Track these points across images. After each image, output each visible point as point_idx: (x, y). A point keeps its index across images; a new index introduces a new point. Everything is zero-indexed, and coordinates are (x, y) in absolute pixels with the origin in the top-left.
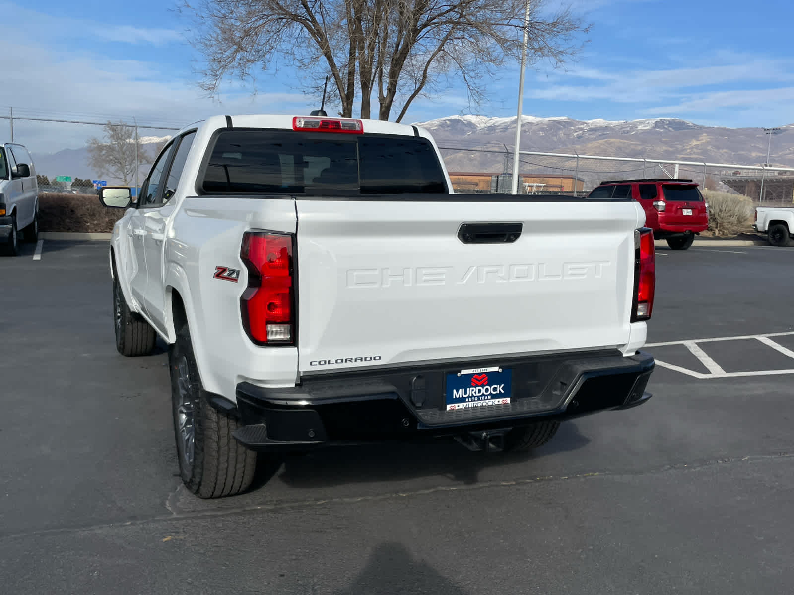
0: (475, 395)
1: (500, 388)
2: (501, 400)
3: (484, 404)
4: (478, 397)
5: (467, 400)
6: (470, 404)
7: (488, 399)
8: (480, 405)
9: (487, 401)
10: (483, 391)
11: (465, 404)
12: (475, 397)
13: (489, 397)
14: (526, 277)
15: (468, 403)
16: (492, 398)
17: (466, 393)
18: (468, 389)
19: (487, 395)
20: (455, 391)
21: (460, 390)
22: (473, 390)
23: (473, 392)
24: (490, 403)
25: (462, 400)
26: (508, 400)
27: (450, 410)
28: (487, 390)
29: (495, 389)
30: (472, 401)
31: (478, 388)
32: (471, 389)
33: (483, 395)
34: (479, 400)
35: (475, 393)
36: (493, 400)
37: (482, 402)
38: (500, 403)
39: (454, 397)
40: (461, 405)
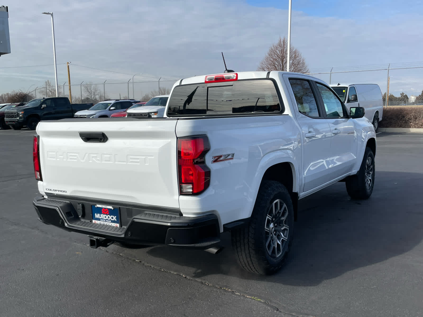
0: (104, 218)
1: (115, 218)
2: (115, 224)
3: (108, 224)
4: (105, 220)
5: (101, 220)
6: (102, 223)
7: (109, 222)
8: (106, 224)
9: (109, 223)
10: (107, 217)
11: (100, 222)
12: (104, 219)
13: (110, 221)
14: (109, 161)
15: (101, 222)
16: (111, 222)
17: (100, 217)
18: (101, 215)
19: (109, 220)
20: (96, 214)
21: (98, 214)
22: (103, 216)
23: (103, 217)
24: (110, 225)
25: (99, 219)
26: (118, 225)
27: (94, 223)
28: (109, 217)
29: (112, 218)
30: (103, 221)
31: (105, 215)
32: (102, 215)
33: (107, 219)
34: (105, 221)
35: (104, 217)
36: (112, 223)
37: (107, 223)
38: (115, 226)
39: (96, 217)
40: (98, 222)
